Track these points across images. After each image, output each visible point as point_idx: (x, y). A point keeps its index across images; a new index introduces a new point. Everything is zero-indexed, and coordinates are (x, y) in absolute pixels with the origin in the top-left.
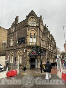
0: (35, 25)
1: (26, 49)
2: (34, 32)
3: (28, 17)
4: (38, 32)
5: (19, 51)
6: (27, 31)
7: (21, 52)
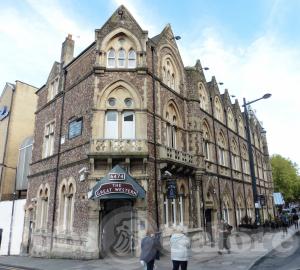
0: (133, 66)
2: (127, 95)
3: (100, 34)
4: (142, 93)
5: (67, 177)
6: (96, 90)
7: (71, 180)
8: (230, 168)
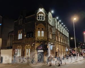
1: (34, 43)
5: (28, 45)
8: (61, 42)
